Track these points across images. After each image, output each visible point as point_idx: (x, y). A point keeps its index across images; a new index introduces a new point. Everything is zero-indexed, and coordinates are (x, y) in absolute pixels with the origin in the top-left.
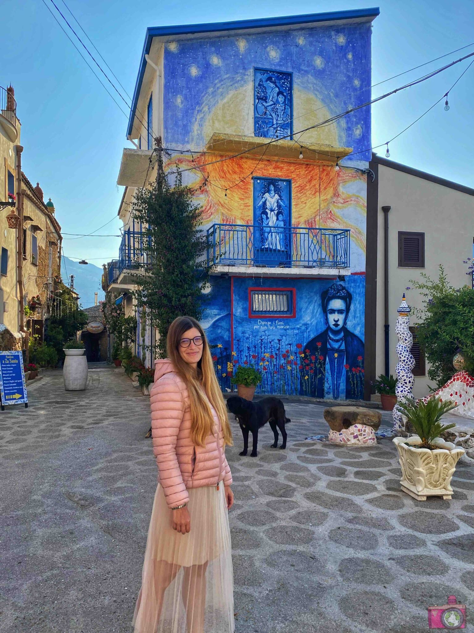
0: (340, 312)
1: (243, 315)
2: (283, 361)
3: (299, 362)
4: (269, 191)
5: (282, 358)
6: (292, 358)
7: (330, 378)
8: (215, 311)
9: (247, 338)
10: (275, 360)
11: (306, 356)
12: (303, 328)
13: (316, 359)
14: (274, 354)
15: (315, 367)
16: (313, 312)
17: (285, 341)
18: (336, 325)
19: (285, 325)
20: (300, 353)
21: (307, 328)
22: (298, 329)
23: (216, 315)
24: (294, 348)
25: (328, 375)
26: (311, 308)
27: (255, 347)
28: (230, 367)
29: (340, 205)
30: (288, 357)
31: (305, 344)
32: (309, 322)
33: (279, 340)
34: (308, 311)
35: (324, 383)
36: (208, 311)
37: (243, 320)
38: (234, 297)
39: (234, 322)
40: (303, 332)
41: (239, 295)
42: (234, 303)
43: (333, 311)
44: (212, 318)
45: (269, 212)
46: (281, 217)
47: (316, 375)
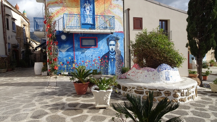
0: (114, 45)
1: (78, 47)
2: (93, 63)
3: (99, 63)
4: (86, 3)
5: (93, 62)
6: (97, 61)
7: (110, 68)
8: (68, 46)
9: (80, 55)
10: (90, 62)
11: (102, 61)
12: (101, 51)
13: (105, 62)
14: (90, 61)
15: (105, 64)
16: (104, 45)
17: (94, 56)
18: (112, 50)
19: (94, 50)
20: (100, 60)
21: (102, 51)
22: (99, 51)
23: (68, 47)
24: (97, 58)
25: (110, 67)
26: (103, 44)
27: (83, 58)
28: (74, 65)
29: (112, 8)
30: (95, 61)
31: (101, 57)
32: (103, 49)
33: (92, 56)
34: (102, 45)
35: (108, 70)
36: (65, 46)
37: (78, 48)
38: (75, 41)
39: (75, 49)
40: (100, 53)
41: (76, 40)
42: (75, 43)
43: (111, 45)
44: (66, 48)
45: (86, 10)
46: (91, 12)
47: (105, 67)
